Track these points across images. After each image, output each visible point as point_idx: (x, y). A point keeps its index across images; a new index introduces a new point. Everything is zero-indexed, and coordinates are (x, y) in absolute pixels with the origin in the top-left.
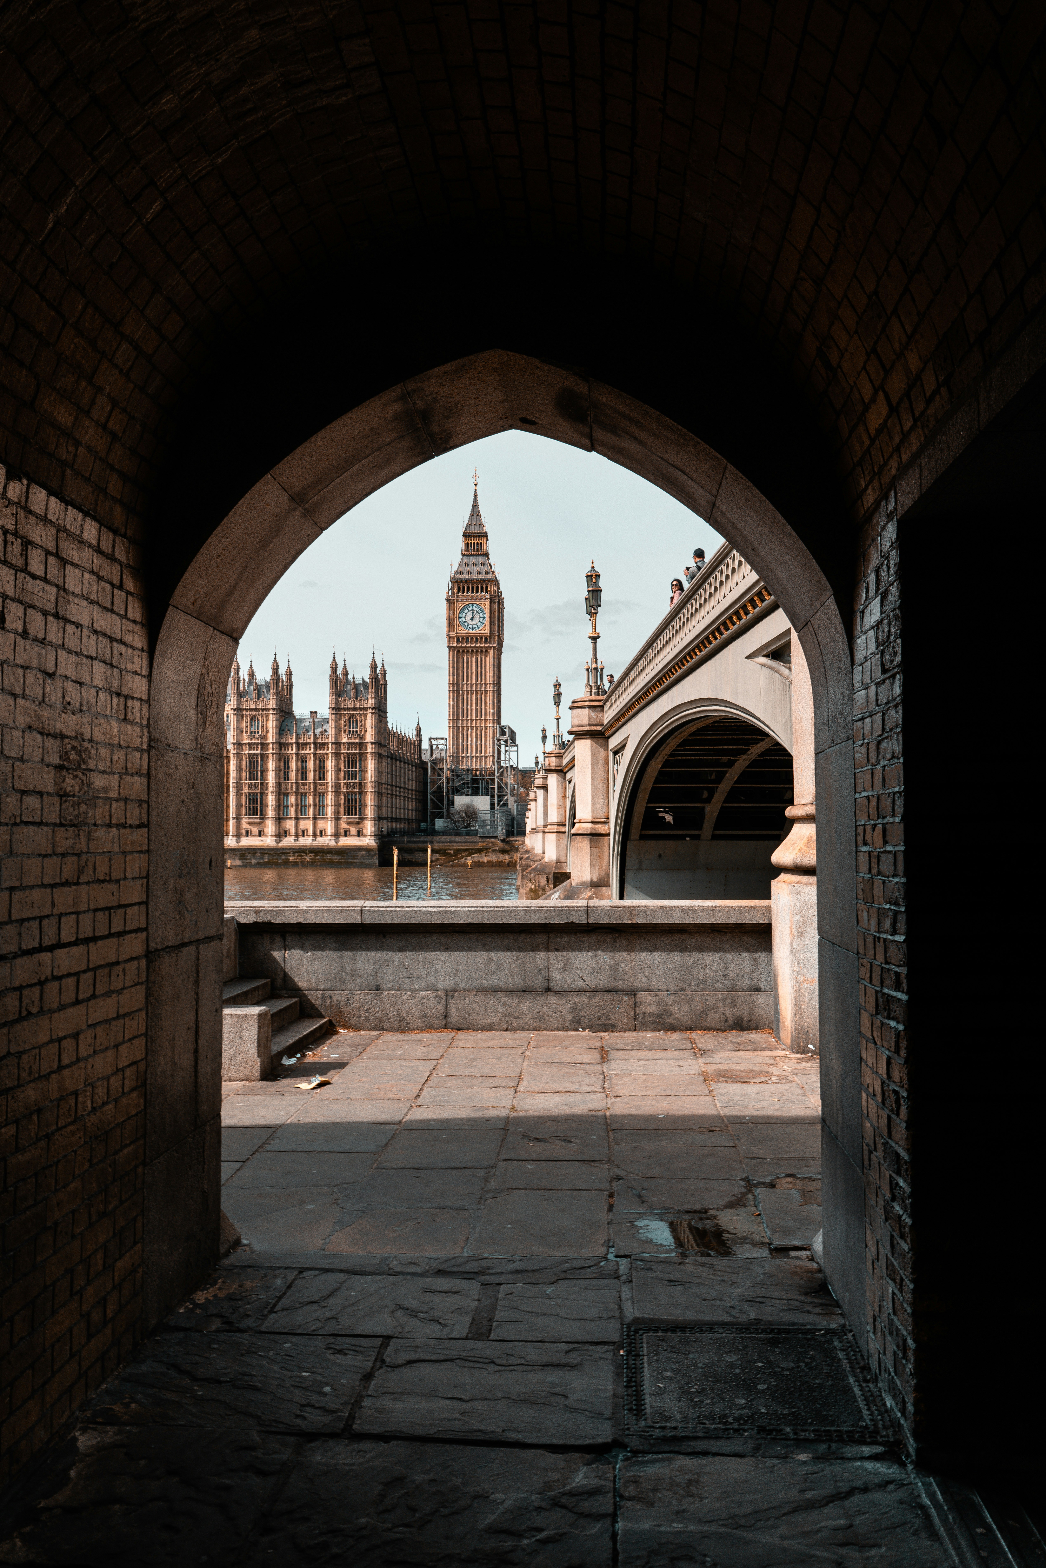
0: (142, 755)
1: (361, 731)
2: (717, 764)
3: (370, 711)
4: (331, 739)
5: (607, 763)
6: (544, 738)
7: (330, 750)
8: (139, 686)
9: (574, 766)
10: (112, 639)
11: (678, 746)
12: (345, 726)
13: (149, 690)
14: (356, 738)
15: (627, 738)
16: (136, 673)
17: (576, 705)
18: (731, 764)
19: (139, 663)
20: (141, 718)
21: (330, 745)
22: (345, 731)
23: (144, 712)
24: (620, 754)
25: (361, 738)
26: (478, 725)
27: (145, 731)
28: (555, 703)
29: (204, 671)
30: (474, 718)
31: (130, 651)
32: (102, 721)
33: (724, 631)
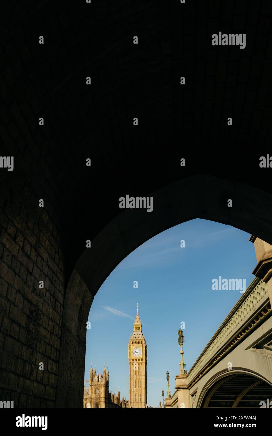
0: (59, 328)
1: (100, 393)
2: (229, 398)
3: (103, 386)
4: (89, 396)
5: (190, 399)
6: (163, 394)
7: (89, 400)
8: (60, 298)
9: (178, 401)
10: (53, 273)
11: (217, 391)
12: (94, 391)
13: (64, 301)
14: (98, 396)
15: (197, 389)
16: (60, 291)
17: (177, 377)
18: (235, 398)
19: (61, 288)
20: (60, 312)
21: (89, 399)
22: (94, 393)
23: (61, 310)
24: (194, 396)
25: (100, 396)
26: (139, 391)
27: (61, 318)
28: (167, 380)
29: (82, 304)
30: (138, 388)
31: (59, 281)
32: (46, 304)
33: (235, 341)
